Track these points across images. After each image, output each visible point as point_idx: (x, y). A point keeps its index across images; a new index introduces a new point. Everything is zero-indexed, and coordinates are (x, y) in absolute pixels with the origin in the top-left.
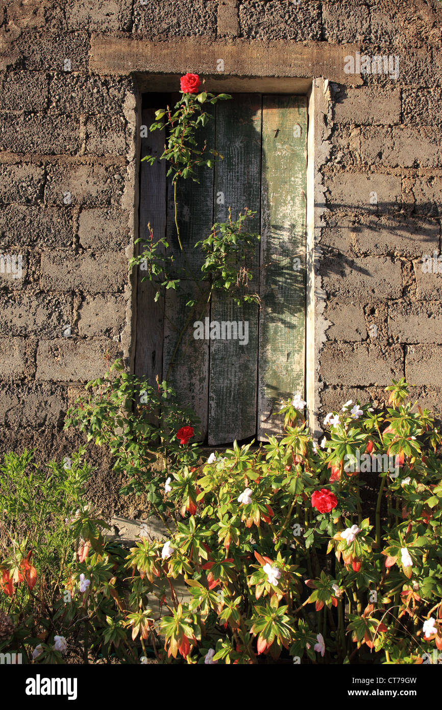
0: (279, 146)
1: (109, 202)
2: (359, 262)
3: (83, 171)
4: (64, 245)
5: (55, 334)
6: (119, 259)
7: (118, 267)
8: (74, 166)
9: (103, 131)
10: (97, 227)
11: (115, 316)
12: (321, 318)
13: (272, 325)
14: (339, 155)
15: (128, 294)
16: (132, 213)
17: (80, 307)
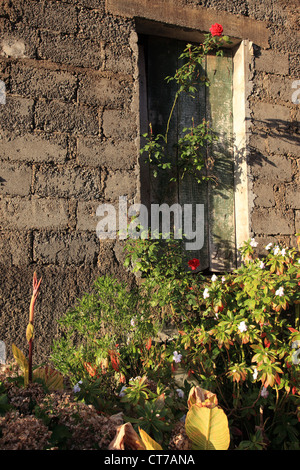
0: (216, 80)
1: (122, 106)
2: (270, 158)
3: (104, 82)
4: (93, 134)
5: (89, 197)
6: (130, 147)
7: (130, 152)
8: (98, 78)
9: (117, 55)
10: (116, 123)
11: (130, 186)
12: (251, 192)
13: (215, 196)
14: (258, 90)
15: (137, 171)
16: (138, 115)
17: (106, 179)
